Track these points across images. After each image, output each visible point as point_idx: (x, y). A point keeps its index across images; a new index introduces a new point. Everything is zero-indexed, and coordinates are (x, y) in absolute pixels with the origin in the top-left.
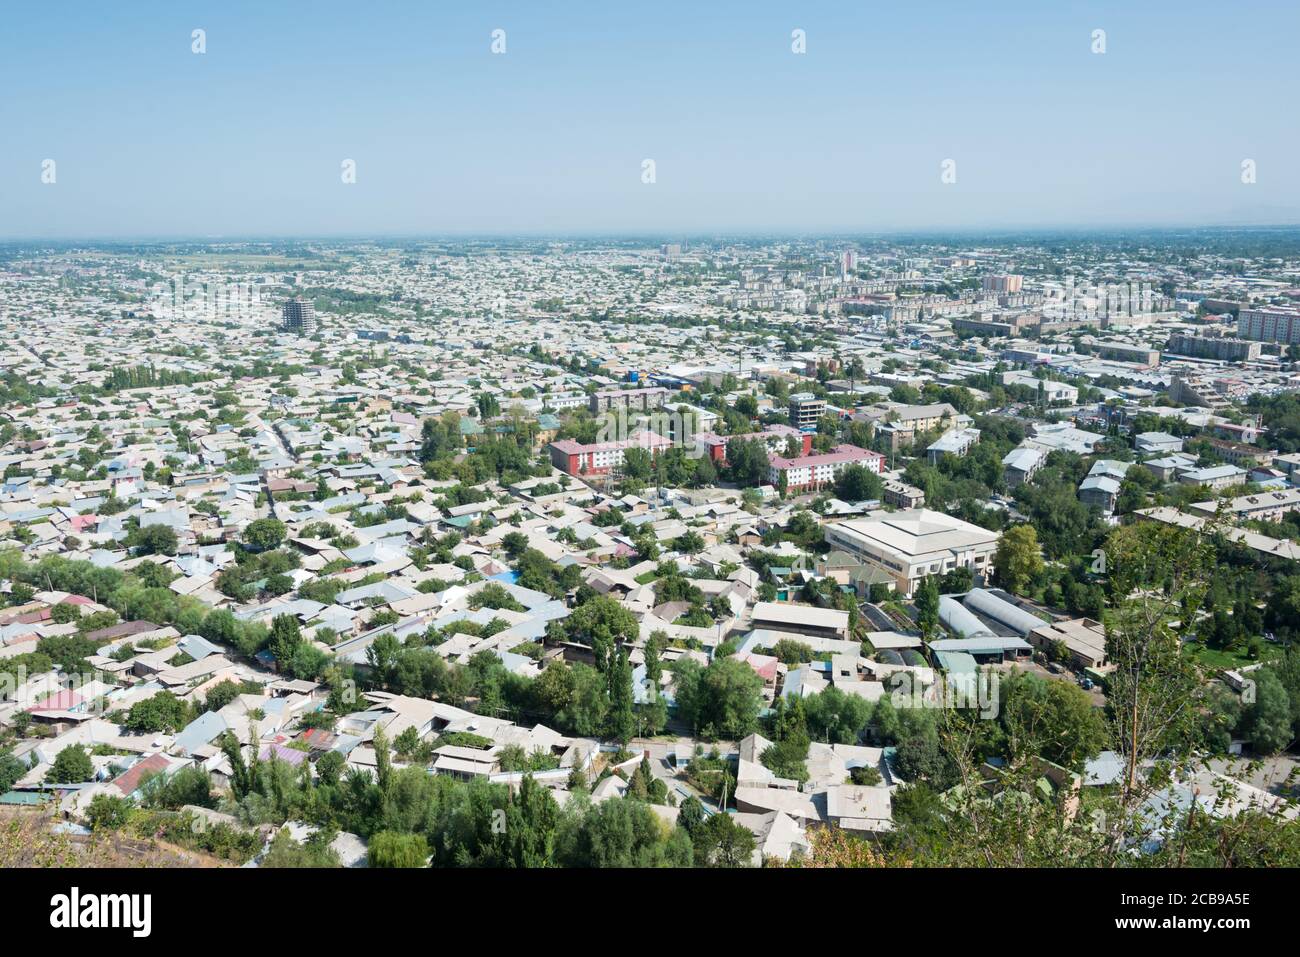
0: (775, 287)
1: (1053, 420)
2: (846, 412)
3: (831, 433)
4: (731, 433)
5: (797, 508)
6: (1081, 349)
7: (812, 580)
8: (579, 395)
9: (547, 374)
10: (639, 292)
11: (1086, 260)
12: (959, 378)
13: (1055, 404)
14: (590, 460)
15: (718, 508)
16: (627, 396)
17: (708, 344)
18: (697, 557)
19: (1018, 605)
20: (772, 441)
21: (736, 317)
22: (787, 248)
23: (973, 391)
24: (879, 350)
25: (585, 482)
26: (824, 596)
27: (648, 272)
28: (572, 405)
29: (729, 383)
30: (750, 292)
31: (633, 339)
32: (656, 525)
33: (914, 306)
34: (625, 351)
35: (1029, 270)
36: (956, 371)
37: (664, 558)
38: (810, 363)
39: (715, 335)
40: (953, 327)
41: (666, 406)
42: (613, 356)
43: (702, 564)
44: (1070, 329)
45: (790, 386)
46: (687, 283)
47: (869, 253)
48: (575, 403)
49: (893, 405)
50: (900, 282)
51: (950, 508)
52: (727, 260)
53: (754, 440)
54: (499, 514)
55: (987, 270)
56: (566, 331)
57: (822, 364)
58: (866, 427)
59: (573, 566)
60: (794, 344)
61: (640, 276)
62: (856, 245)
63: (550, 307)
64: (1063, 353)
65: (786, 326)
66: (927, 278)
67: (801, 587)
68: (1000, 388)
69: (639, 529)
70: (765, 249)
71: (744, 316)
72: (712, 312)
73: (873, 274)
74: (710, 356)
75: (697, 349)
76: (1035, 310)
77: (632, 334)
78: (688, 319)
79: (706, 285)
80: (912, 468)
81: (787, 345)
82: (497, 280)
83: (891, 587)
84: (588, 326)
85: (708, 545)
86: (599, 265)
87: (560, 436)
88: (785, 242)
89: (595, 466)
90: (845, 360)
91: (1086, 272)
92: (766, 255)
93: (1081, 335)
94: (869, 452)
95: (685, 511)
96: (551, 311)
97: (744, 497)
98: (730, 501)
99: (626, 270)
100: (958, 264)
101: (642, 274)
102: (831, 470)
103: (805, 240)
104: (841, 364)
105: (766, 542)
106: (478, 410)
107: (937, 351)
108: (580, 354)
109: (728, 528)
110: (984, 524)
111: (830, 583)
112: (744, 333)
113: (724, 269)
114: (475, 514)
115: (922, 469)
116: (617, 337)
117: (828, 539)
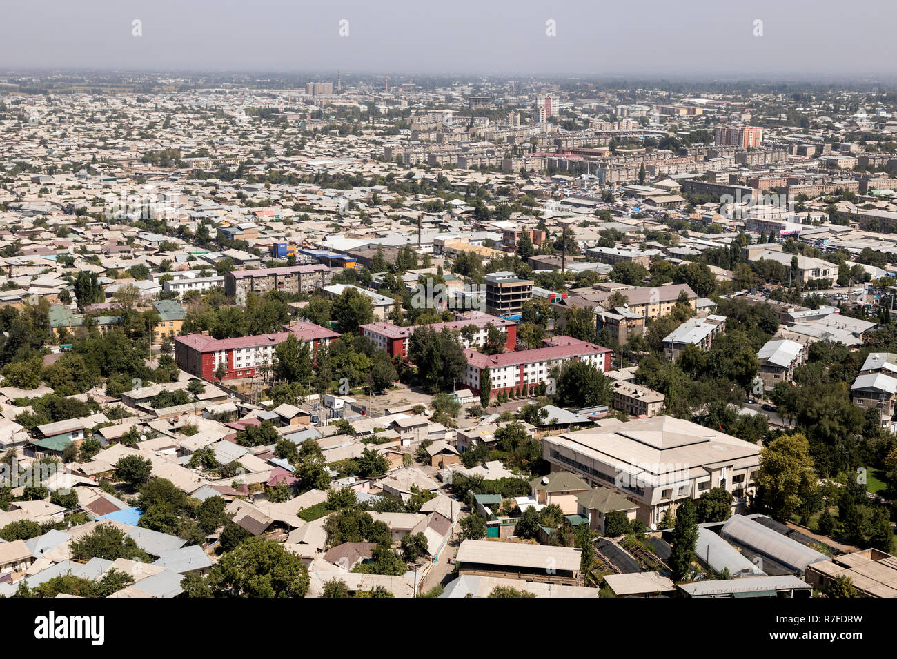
0: (458, 138)
1: (813, 304)
2: (558, 296)
3: (541, 321)
4: (413, 322)
5: (505, 418)
6: (837, 218)
7: (531, 509)
8: (209, 275)
9: (165, 247)
10: (282, 142)
11: (836, 110)
12: (694, 252)
13: (812, 285)
14: (230, 359)
15: (403, 419)
16: (275, 275)
17: (376, 210)
18: (379, 483)
19: (789, 533)
20: (469, 332)
21: (410, 176)
22: (468, 90)
23: (714, 269)
24: (592, 218)
25: (223, 389)
26: (547, 530)
27: (292, 117)
28: (200, 287)
29: (407, 258)
30: (426, 145)
31: (276, 202)
32: (322, 444)
33: (632, 163)
34: (266, 218)
35: (768, 122)
36: (691, 244)
37: (337, 486)
38: (508, 234)
39: (385, 198)
40: (683, 190)
41: (327, 288)
42: (252, 224)
43: (386, 492)
44: (822, 194)
45: (485, 263)
46: (343, 132)
47: (572, 98)
48: (203, 286)
49: (615, 287)
50: (614, 134)
51: (697, 413)
52: (394, 103)
53: (445, 331)
54: (108, 433)
55: (718, 120)
56: (186, 192)
57: (524, 235)
58: (587, 313)
59: (215, 499)
60: (486, 209)
61: (282, 122)
62: (555, 88)
63: (166, 161)
64: (816, 223)
65: (472, 187)
66: (646, 129)
67: (517, 519)
68: (746, 265)
69: (299, 448)
70: (440, 90)
71: (419, 174)
72: (377, 169)
73: (580, 123)
74: (378, 224)
75: (362, 215)
76: (780, 169)
77: (275, 196)
78: (347, 177)
79: (368, 135)
80: (647, 365)
81: (477, 211)
82: (89, 125)
83: (632, 516)
84: (217, 186)
85: (392, 468)
86: (226, 107)
87: (187, 328)
88: (465, 81)
89: (235, 367)
90: (551, 230)
91: (837, 125)
92: (442, 98)
93: (837, 201)
94: (591, 345)
95: (360, 424)
96: (164, 165)
97: (434, 406)
98: (417, 411)
99: (264, 114)
100: (683, 112)
101: (284, 119)
102: (544, 368)
103: (492, 81)
104: (547, 236)
105: (469, 463)
106: (72, 294)
107: (664, 219)
108: (208, 221)
109: (416, 446)
110: (740, 434)
111: (554, 511)
112: (420, 196)
113: (390, 115)
114: (75, 433)
115: (658, 366)
116: (255, 200)
117: (547, 457)
